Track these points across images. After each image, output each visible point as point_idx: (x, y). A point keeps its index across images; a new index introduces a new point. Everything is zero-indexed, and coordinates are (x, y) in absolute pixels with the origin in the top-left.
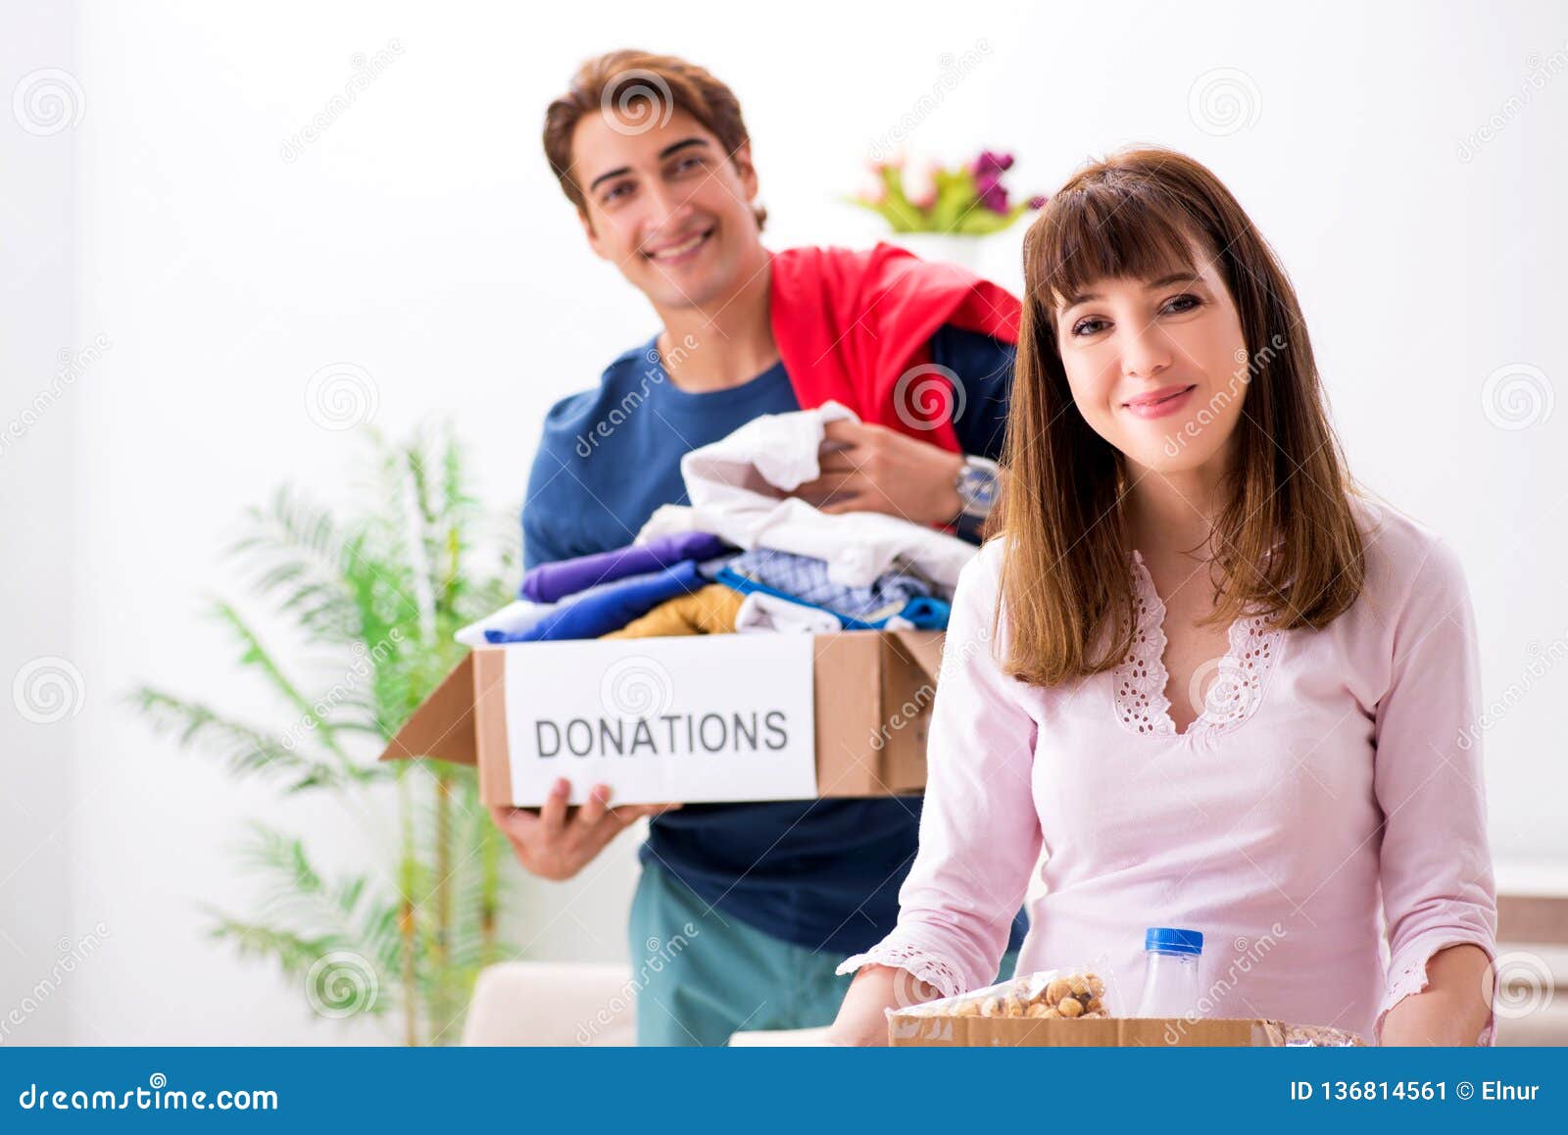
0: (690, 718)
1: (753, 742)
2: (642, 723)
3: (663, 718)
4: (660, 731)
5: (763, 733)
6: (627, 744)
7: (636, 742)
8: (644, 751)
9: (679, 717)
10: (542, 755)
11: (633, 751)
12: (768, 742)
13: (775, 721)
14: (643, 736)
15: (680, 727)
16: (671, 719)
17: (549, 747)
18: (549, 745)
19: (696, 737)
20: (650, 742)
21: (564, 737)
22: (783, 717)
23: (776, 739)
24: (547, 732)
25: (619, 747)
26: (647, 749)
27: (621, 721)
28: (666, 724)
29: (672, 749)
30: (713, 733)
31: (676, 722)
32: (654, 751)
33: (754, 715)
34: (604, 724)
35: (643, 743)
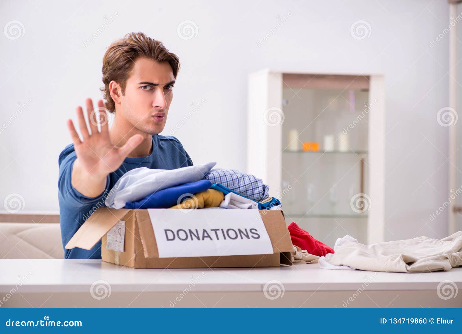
0: (222, 230)
1: (248, 237)
2: (204, 231)
3: (212, 230)
4: (212, 234)
5: (250, 234)
6: (201, 237)
7: (204, 237)
8: (207, 239)
9: (219, 230)
10: (168, 240)
11: (203, 239)
12: (252, 236)
13: (253, 231)
14: (206, 235)
15: (220, 233)
16: (215, 231)
18: (171, 237)
19: (226, 234)
20: (209, 237)
21: (176, 235)
22: (256, 230)
23: (256, 236)
24: (169, 233)
25: (198, 238)
26: (209, 239)
27: (197, 230)
28: (214, 232)
29: (218, 239)
30: (232, 234)
31: (217, 231)
32: (211, 239)
33: (246, 230)
34: (190, 231)
35: (206, 237)
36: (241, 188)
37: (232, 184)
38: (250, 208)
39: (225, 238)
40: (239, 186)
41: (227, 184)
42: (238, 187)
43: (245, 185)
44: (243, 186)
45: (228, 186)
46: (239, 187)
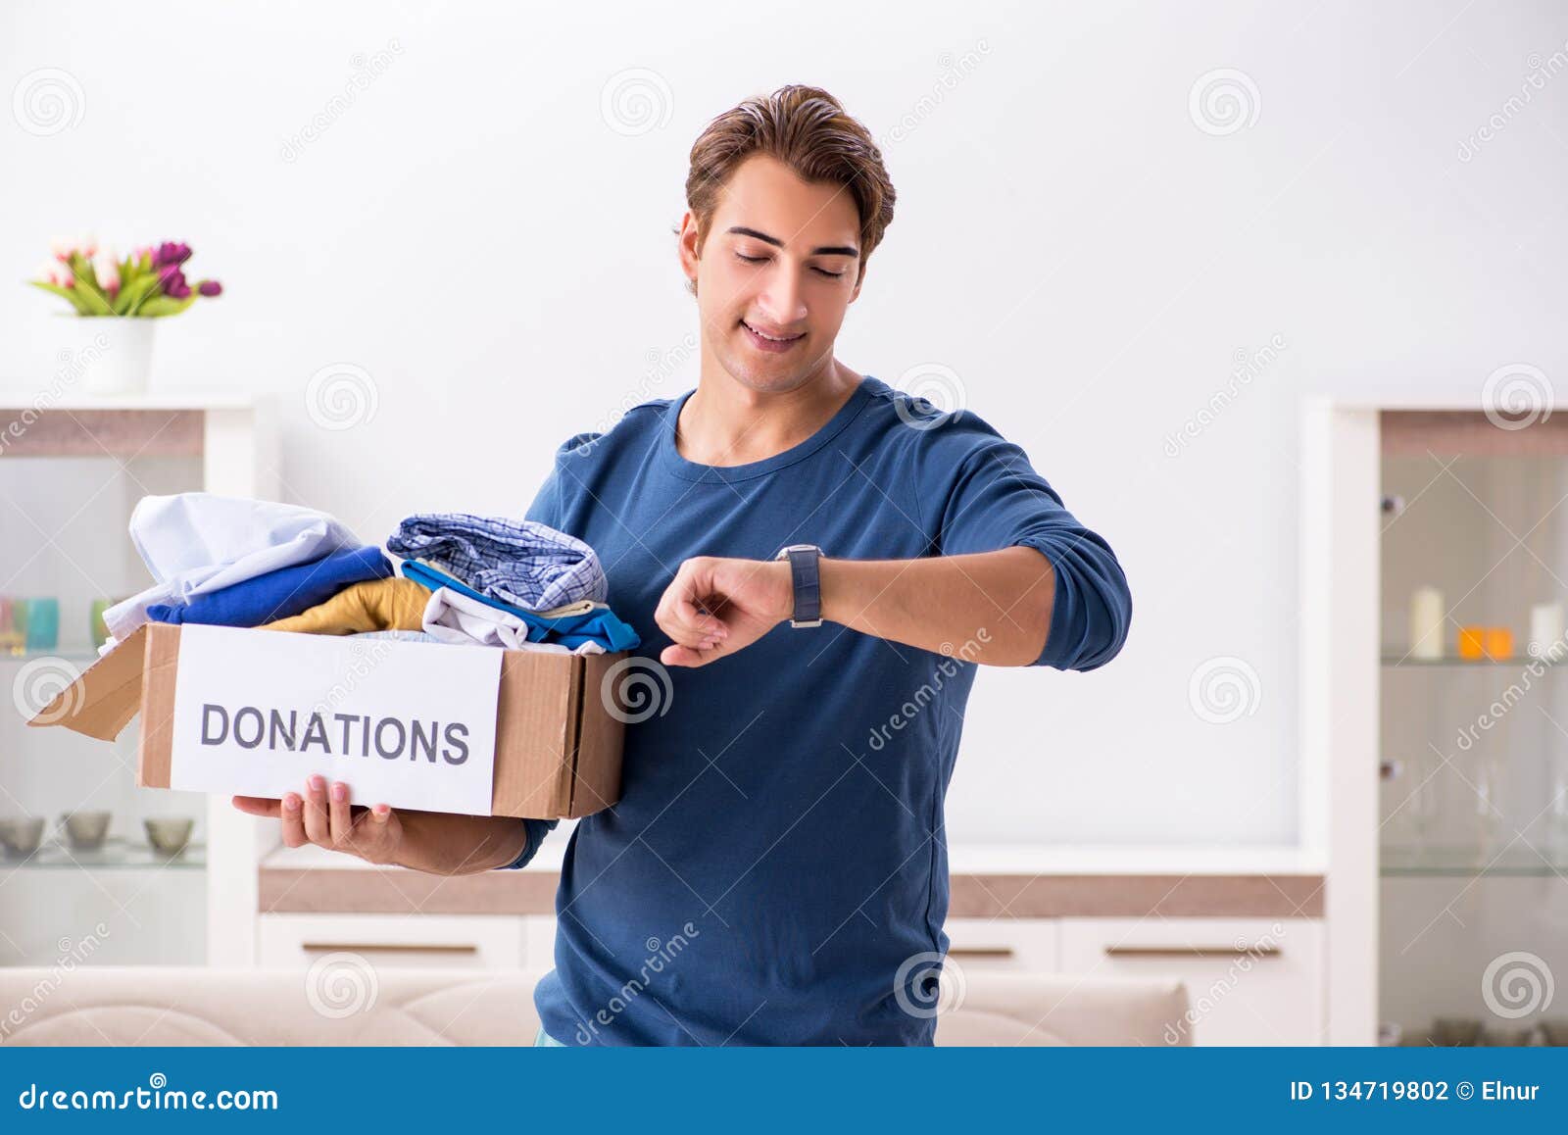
0: (367, 719)
1: (431, 753)
2: (316, 718)
3: (338, 717)
4: (335, 731)
5: (442, 744)
6: (299, 740)
7: (308, 739)
8: (316, 748)
9: (356, 718)
10: (206, 740)
11: (304, 748)
12: (446, 754)
13: (456, 734)
14: (316, 733)
15: (356, 729)
16: (347, 719)
17: (215, 732)
18: (215, 731)
19: (372, 740)
20: (323, 739)
21: (232, 726)
22: (465, 732)
23: (456, 753)
24: (215, 718)
25: (290, 743)
26: (320, 746)
27: (294, 714)
28: (341, 723)
29: (346, 751)
30: (390, 738)
31: (352, 723)
32: (327, 749)
33: (435, 725)
34: (275, 714)
35: (316, 740)
39: (365, 752)
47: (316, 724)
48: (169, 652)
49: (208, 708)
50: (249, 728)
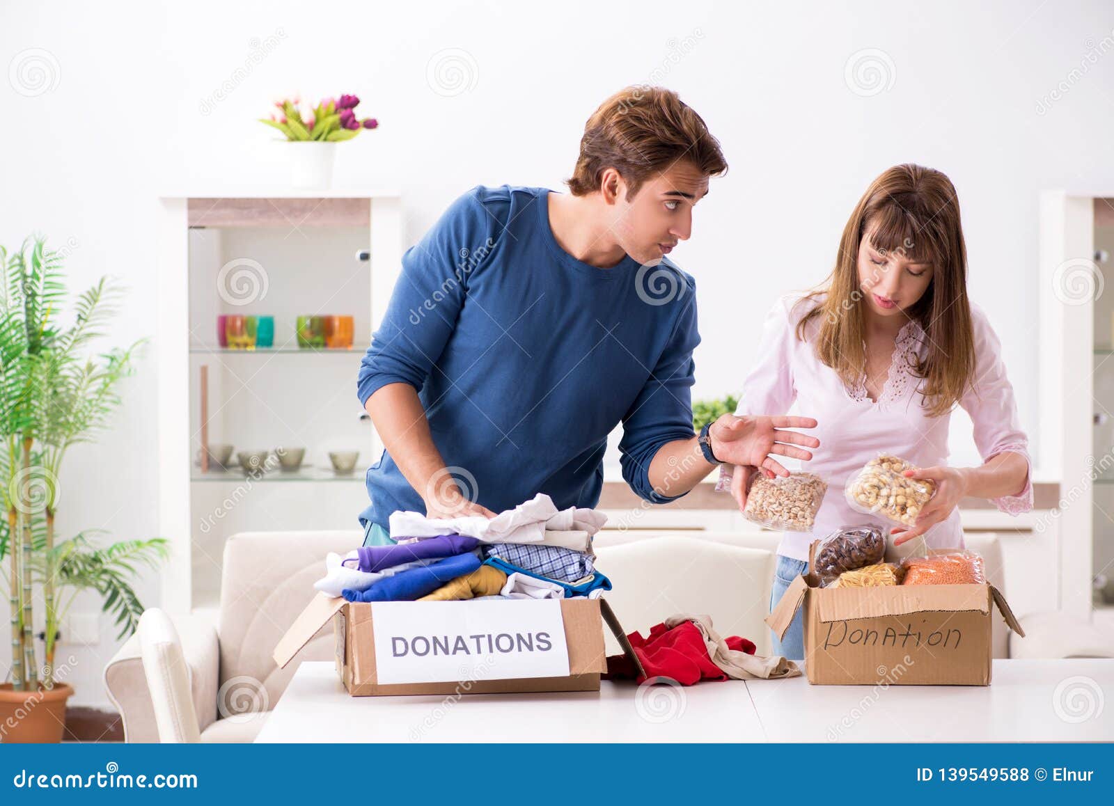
0: (490, 636)
1: (530, 648)
2: (459, 638)
3: (472, 637)
4: (472, 644)
5: (535, 642)
6: (451, 648)
7: (456, 649)
8: (461, 653)
9: (483, 636)
10: (395, 655)
11: (454, 653)
12: (539, 647)
13: (542, 637)
14: (460, 645)
15: (484, 642)
16: (478, 638)
18: (400, 650)
19: (495, 643)
20: (465, 648)
21: (410, 646)
22: (547, 636)
23: (544, 645)
24: (400, 644)
25: (446, 651)
26: (464, 652)
27: (446, 638)
28: (475, 640)
29: (479, 652)
30: (505, 643)
31: (481, 639)
32: (468, 653)
33: (530, 635)
34: (435, 639)
35: (460, 649)
36: (543, 566)
37: (529, 560)
38: (549, 597)
39: (491, 651)
40: (540, 563)
41: (521, 561)
42: (539, 565)
43: (551, 562)
44: (548, 563)
45: (521, 564)
46: (541, 565)
47: (460, 643)
48: (366, 616)
49: (394, 640)
50: (420, 646)
